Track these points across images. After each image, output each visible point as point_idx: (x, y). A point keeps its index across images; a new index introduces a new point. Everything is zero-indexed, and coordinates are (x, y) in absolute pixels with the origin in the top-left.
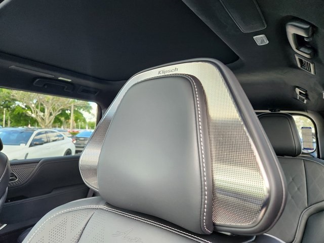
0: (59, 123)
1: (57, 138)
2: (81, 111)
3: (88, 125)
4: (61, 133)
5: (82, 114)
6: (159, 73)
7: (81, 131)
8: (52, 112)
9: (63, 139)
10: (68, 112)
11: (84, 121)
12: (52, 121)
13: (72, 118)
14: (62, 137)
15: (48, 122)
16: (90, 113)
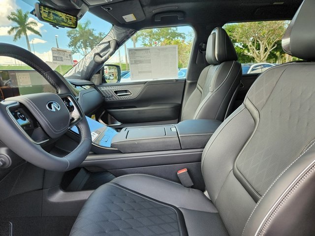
0: (274, 59)
8: (268, 47)
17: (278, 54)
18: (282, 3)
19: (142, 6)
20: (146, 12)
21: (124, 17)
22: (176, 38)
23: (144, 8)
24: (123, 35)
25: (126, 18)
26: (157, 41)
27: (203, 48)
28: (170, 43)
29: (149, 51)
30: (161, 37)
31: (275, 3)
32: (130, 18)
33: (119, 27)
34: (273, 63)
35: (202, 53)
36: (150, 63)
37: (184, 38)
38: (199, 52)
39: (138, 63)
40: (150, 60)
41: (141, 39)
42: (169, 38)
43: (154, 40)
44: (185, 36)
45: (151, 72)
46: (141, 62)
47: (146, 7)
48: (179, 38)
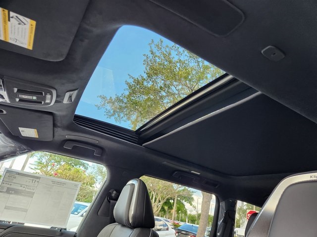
0: (163, 212)
1: (162, 227)
2: (183, 202)
3: (188, 218)
4: (167, 223)
5: (184, 205)
6: (311, 177)
7: (182, 224)
8: (161, 200)
9: (167, 229)
10: (171, 201)
11: (185, 212)
12: (159, 209)
13: (175, 208)
14: (166, 227)
15: (156, 210)
16: (191, 205)
17: (166, 208)
18: (199, 174)
19: (55, 125)
20: (56, 134)
21: (20, 129)
22: (78, 166)
23: (56, 129)
24: (8, 150)
25: (23, 131)
26: (56, 163)
27: (112, 196)
28: (70, 169)
29: (37, 180)
30: (62, 160)
31: (193, 172)
32: (29, 132)
33: (7, 138)
34: (161, 217)
35: (110, 202)
36: (32, 197)
37: (86, 168)
38: (106, 200)
39: (11, 194)
40: (34, 193)
41: (38, 156)
42: (71, 164)
43: (53, 161)
44: (88, 167)
45: (26, 211)
46: (16, 192)
47: (59, 129)
48: (81, 167)
